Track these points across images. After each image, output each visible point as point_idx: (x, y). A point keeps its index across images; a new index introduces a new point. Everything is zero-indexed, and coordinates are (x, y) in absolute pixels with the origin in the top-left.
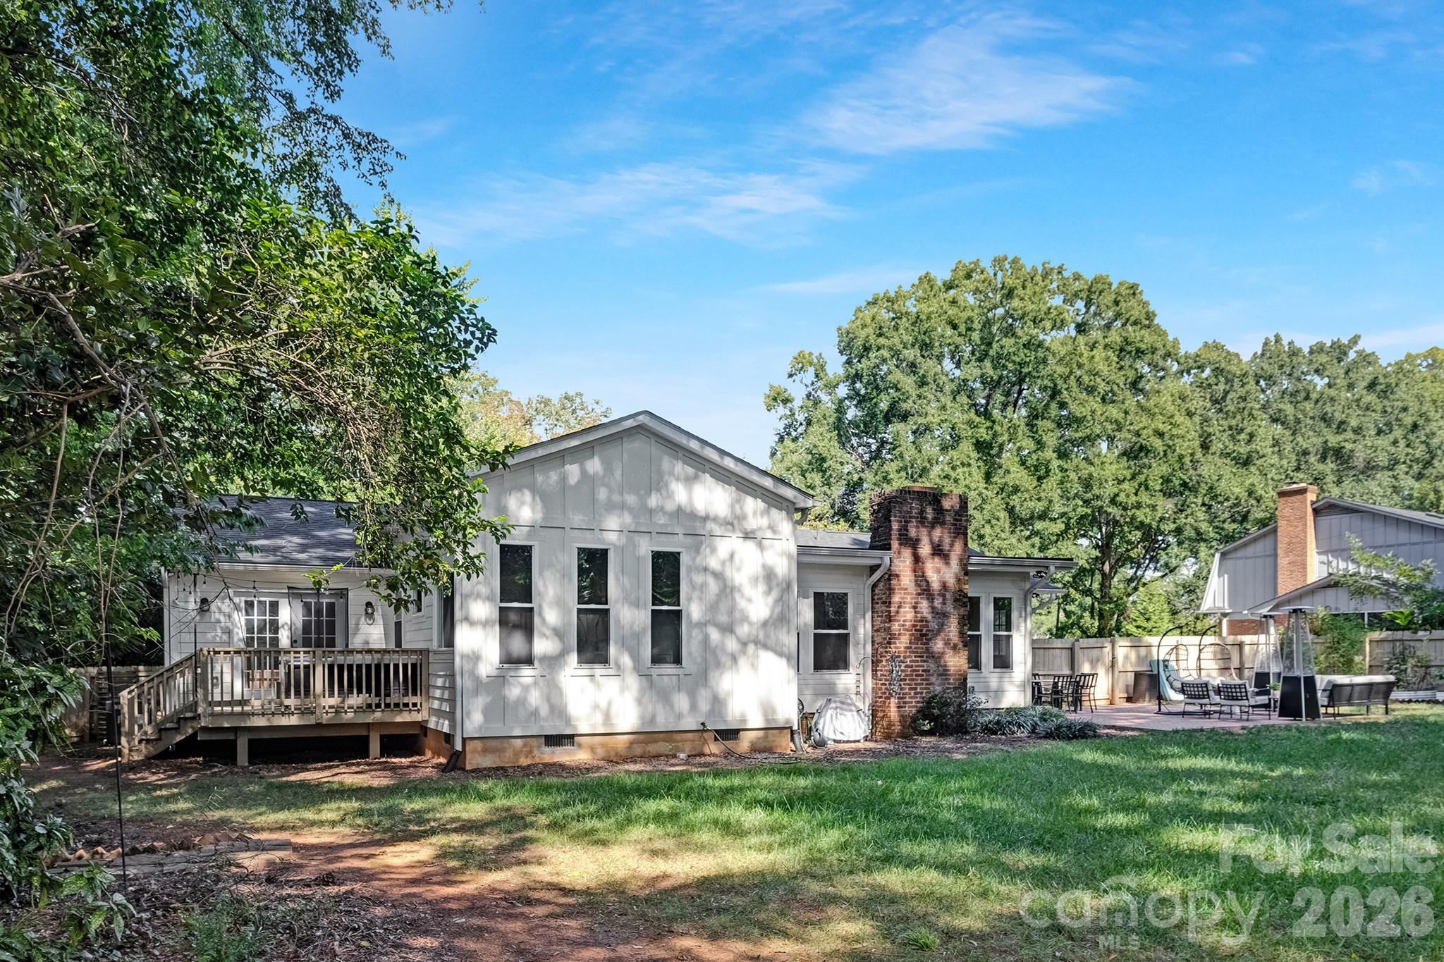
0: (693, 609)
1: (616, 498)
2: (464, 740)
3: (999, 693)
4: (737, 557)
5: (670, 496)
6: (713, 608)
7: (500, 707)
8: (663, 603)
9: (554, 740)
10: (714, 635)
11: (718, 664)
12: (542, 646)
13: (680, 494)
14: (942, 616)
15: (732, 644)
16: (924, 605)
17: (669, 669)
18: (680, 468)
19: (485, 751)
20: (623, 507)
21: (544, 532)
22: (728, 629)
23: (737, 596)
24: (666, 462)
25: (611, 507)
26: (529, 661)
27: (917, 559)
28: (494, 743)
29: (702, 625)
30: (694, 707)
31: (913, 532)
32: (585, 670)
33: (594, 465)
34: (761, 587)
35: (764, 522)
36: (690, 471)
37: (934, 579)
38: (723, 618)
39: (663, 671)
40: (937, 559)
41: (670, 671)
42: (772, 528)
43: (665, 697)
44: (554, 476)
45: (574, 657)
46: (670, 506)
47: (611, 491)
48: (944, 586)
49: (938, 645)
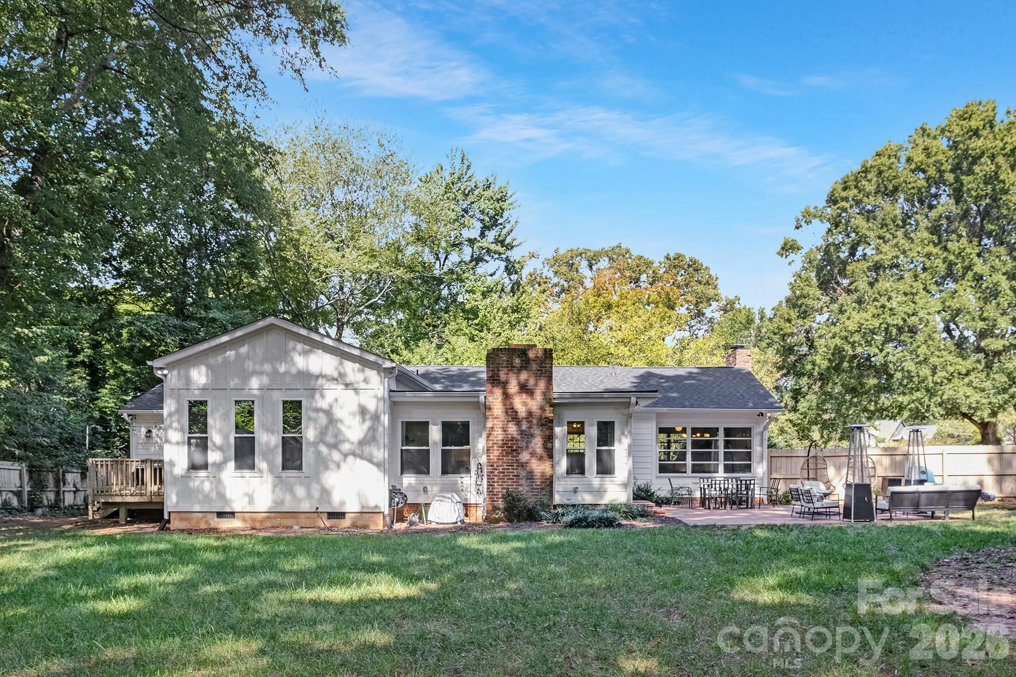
0: (310, 433)
1: (257, 367)
2: (169, 513)
3: (600, 492)
4: (339, 400)
5: (294, 364)
6: (323, 433)
7: (187, 493)
8: (289, 432)
9: (221, 515)
10: (323, 449)
11: (327, 468)
12: (213, 456)
13: (300, 362)
14: (527, 436)
15: (336, 456)
16: (512, 429)
17: (293, 473)
18: (299, 346)
19: (181, 519)
20: (261, 373)
21: (215, 392)
22: (334, 446)
23: (339, 425)
24: (291, 344)
25: (254, 373)
26: (205, 466)
27: (506, 396)
28: (183, 515)
29: (315, 444)
30: (309, 495)
31: (503, 376)
32: (239, 473)
33: (244, 350)
34: (358, 418)
35: (360, 377)
36: (307, 347)
37: (522, 411)
38: (330, 439)
39: (289, 475)
40: (524, 396)
41: (294, 475)
42: (366, 381)
43: (290, 490)
44: (220, 358)
45: (231, 465)
46: (294, 371)
47: (255, 363)
48: (530, 414)
49: (525, 456)
